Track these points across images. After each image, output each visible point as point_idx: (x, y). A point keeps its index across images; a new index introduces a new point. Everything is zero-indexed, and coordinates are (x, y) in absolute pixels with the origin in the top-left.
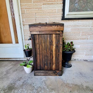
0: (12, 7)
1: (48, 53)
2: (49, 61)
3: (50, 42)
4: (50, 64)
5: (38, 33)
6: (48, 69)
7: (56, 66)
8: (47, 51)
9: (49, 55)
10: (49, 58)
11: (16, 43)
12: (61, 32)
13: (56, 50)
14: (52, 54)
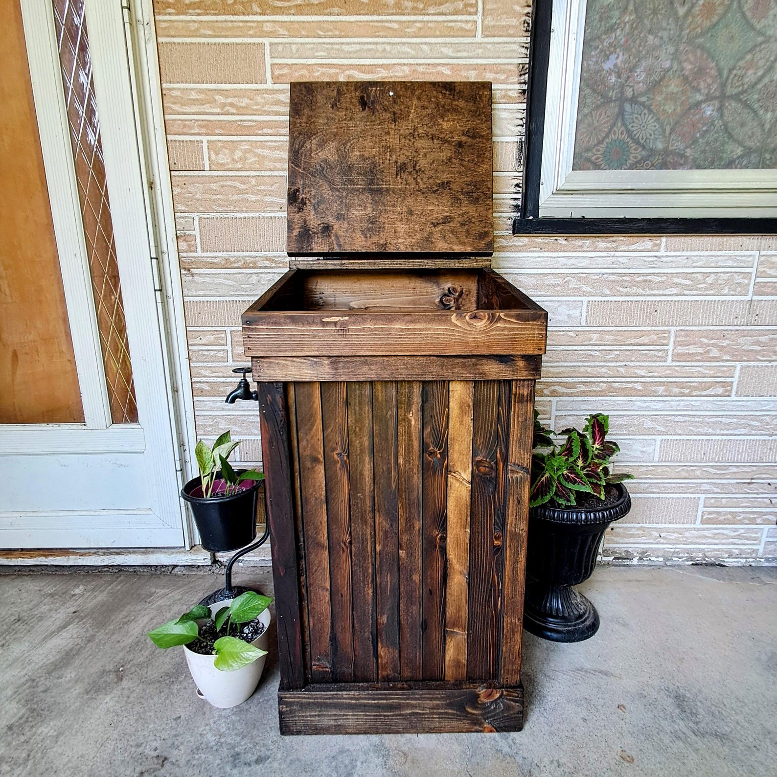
0: (82, 112)
1: (405, 538)
2: (415, 609)
3: (424, 447)
4: (425, 626)
5: (325, 373)
6: (407, 673)
7: (472, 643)
8: (393, 518)
9: (410, 555)
10: (416, 578)
11: (116, 419)
12: (521, 364)
13: (473, 515)
14: (444, 550)
